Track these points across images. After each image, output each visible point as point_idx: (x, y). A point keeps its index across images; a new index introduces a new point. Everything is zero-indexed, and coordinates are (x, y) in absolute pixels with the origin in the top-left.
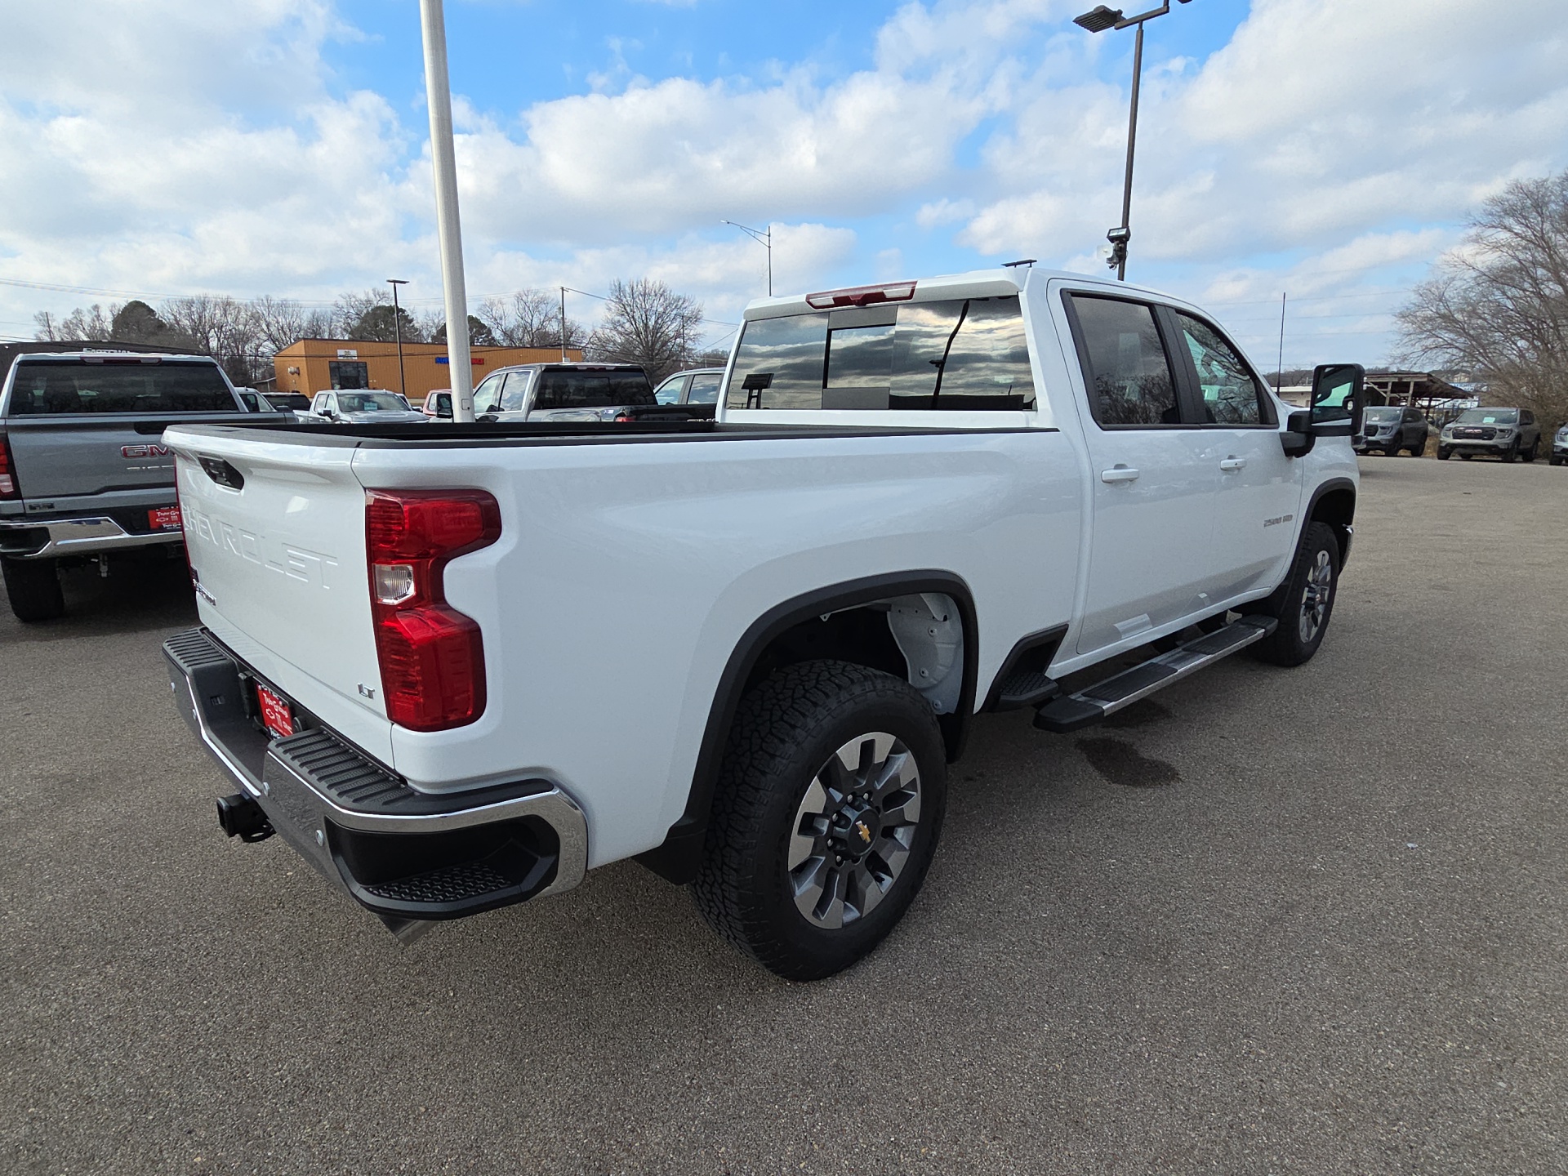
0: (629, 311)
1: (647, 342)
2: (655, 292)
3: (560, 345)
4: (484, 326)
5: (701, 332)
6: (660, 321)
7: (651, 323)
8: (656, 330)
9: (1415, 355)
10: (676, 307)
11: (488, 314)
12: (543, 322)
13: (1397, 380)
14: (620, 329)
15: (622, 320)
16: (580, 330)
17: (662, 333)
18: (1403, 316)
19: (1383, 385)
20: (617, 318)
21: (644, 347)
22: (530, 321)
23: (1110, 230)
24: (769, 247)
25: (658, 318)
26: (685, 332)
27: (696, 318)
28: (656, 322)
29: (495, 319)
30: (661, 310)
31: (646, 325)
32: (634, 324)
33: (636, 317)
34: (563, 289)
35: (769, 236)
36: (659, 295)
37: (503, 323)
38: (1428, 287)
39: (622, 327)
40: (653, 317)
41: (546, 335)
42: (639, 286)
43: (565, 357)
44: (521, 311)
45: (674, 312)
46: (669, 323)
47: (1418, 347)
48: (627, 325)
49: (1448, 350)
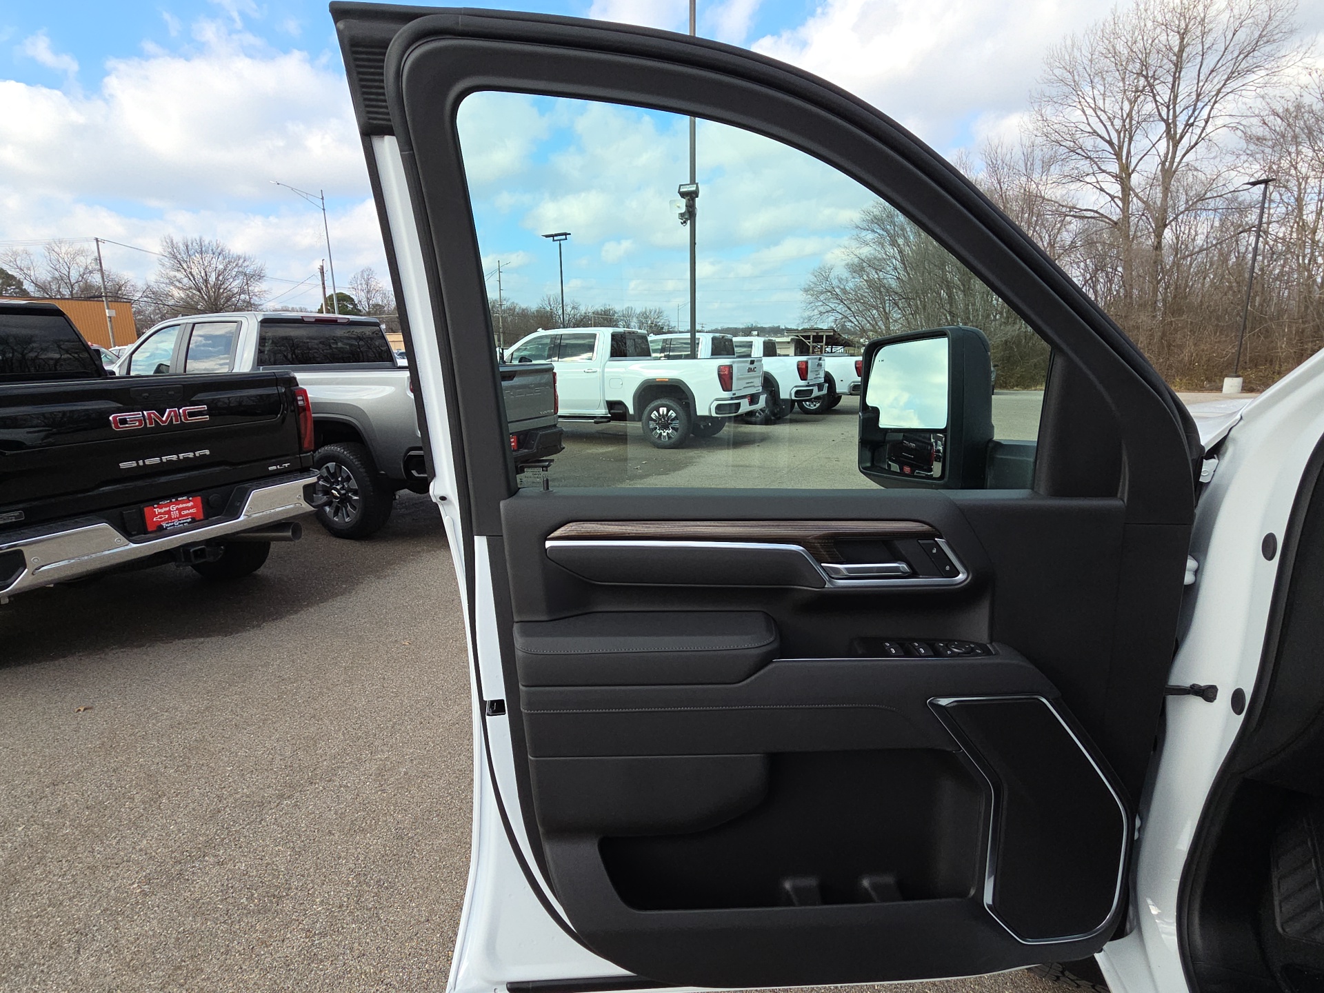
0: (185, 267)
1: (209, 297)
2: (212, 250)
3: (101, 297)
4: (12, 277)
5: (266, 289)
6: (221, 278)
7: (212, 279)
8: (217, 287)
9: (815, 317)
10: (237, 265)
11: (12, 264)
12: (84, 274)
13: (815, 334)
14: (177, 284)
15: (179, 275)
16: (129, 284)
17: (225, 289)
18: (806, 291)
19: (808, 337)
20: (173, 273)
21: (206, 302)
22: (67, 274)
23: (680, 186)
24: (324, 210)
25: (219, 275)
26: (250, 288)
27: (258, 276)
28: (217, 279)
29: (21, 269)
30: (221, 267)
31: (206, 281)
32: (192, 279)
33: (194, 273)
34: (97, 240)
35: (323, 199)
36: (217, 254)
37: (32, 274)
38: (819, 271)
39: (180, 282)
40: (214, 274)
41: (88, 287)
42: (194, 244)
43: (108, 308)
44: (55, 262)
45: (236, 270)
46: (232, 280)
47: (816, 312)
48: (185, 280)
49: (833, 314)
